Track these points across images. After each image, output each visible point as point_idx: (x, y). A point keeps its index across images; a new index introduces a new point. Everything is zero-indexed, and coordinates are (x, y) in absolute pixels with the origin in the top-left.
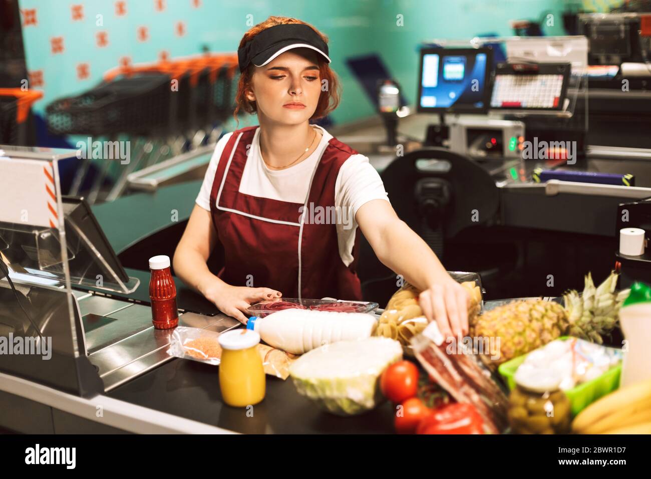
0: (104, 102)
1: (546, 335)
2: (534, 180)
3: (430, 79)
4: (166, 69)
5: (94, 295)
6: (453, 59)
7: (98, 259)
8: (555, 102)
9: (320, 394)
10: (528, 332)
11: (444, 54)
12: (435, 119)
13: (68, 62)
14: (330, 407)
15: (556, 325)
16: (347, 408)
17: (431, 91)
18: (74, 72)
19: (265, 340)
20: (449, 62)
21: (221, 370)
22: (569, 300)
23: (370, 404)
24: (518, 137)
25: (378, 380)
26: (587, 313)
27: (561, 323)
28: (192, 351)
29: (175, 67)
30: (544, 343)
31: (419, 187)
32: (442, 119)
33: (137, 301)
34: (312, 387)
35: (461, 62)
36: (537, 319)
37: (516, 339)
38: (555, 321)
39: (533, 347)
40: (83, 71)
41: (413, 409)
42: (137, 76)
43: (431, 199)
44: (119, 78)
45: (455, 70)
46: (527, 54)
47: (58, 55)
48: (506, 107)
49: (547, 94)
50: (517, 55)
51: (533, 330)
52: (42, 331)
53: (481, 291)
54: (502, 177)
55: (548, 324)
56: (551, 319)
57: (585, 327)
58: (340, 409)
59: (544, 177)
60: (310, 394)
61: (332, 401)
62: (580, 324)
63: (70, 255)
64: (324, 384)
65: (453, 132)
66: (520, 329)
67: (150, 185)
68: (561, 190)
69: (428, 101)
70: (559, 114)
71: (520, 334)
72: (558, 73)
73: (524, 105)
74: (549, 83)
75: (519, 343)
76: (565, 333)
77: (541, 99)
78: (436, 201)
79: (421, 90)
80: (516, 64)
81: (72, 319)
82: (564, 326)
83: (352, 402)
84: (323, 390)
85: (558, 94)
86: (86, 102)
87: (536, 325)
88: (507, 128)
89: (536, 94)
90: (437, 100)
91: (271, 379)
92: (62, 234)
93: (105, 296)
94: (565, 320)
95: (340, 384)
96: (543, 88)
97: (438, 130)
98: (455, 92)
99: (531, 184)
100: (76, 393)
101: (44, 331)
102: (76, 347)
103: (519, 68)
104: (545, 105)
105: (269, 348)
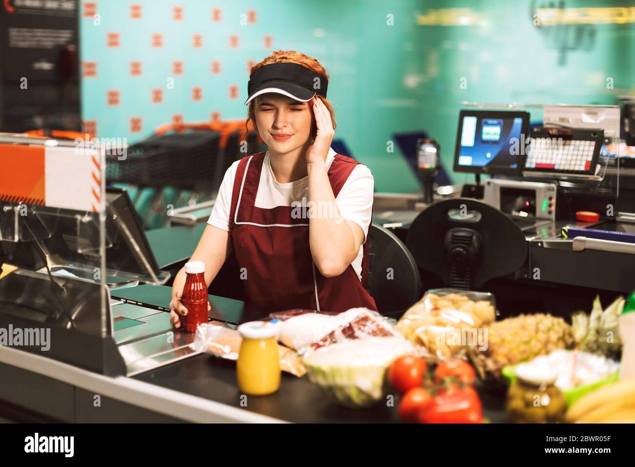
0: (153, 153)
1: (551, 346)
2: (562, 237)
3: (468, 139)
4: (216, 127)
5: (126, 302)
6: (490, 121)
7: (136, 252)
8: (586, 166)
9: (331, 382)
10: (533, 343)
11: (483, 116)
12: (471, 179)
13: (123, 114)
14: (340, 396)
15: (562, 339)
16: (357, 398)
17: (469, 151)
18: (128, 125)
19: (285, 342)
20: (486, 124)
21: (239, 364)
22: (576, 320)
23: (377, 394)
24: (551, 199)
25: (387, 372)
26: (593, 333)
27: (567, 337)
28: (214, 347)
29: (226, 126)
30: (548, 353)
31: (449, 235)
32: (478, 179)
33: (166, 309)
34: (323, 374)
35: (498, 124)
36: (544, 332)
37: (522, 348)
38: (560, 334)
39: (537, 354)
40: (136, 125)
41: (418, 397)
42: (188, 132)
43: (461, 247)
44: (170, 132)
45: (492, 132)
46: (562, 120)
47: (113, 107)
48: (539, 168)
49: (579, 158)
50: (552, 120)
51: (539, 341)
52: (73, 318)
53: (495, 313)
54: (532, 233)
55: (554, 336)
56: (556, 332)
57: (590, 346)
58: (349, 399)
59: (572, 234)
60: (322, 381)
61: (342, 389)
62: (586, 342)
63: (107, 244)
64: (335, 372)
65: (488, 192)
66: (526, 339)
67: (190, 220)
68: (588, 246)
69: (465, 160)
70: (591, 177)
71: (527, 343)
72: (591, 139)
73: (556, 167)
74: (581, 148)
75: (524, 352)
76: (571, 346)
77: (573, 162)
78: (465, 249)
79: (459, 149)
80: (552, 129)
81: (104, 318)
82: (570, 341)
83: (360, 391)
84: (333, 377)
85: (590, 159)
86: (136, 152)
87: (542, 336)
88: (540, 189)
89: (569, 157)
90: (473, 160)
91: (286, 376)
92: (103, 218)
93: (137, 304)
94: (571, 335)
95: (350, 372)
96: (576, 152)
97: (473, 189)
98: (492, 152)
99: (559, 240)
100: (100, 371)
101: (76, 318)
102: (104, 329)
103: (554, 132)
104: (577, 168)
105: (287, 349)
